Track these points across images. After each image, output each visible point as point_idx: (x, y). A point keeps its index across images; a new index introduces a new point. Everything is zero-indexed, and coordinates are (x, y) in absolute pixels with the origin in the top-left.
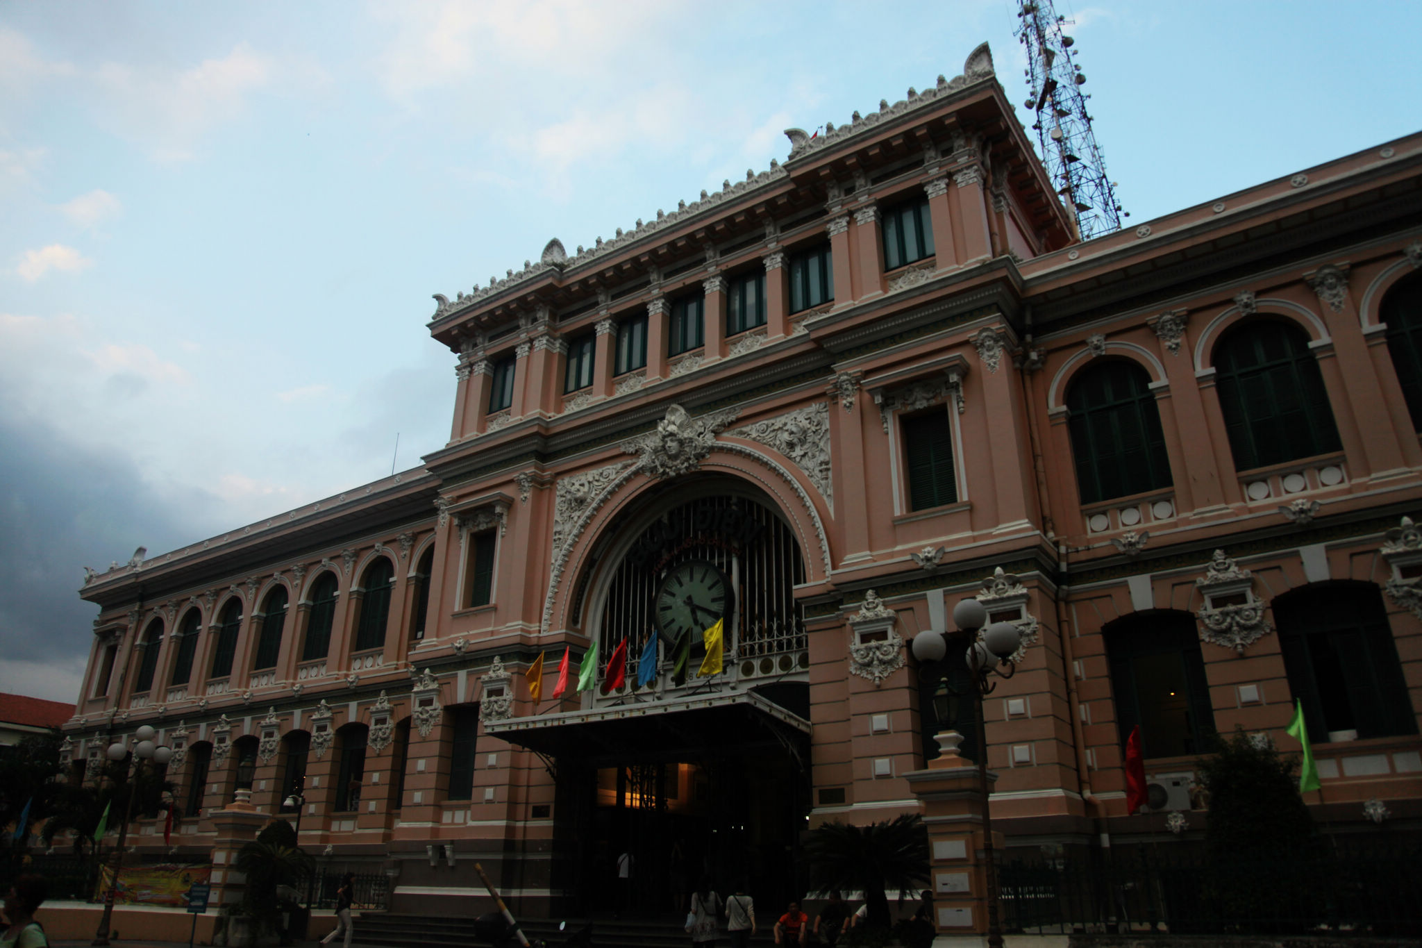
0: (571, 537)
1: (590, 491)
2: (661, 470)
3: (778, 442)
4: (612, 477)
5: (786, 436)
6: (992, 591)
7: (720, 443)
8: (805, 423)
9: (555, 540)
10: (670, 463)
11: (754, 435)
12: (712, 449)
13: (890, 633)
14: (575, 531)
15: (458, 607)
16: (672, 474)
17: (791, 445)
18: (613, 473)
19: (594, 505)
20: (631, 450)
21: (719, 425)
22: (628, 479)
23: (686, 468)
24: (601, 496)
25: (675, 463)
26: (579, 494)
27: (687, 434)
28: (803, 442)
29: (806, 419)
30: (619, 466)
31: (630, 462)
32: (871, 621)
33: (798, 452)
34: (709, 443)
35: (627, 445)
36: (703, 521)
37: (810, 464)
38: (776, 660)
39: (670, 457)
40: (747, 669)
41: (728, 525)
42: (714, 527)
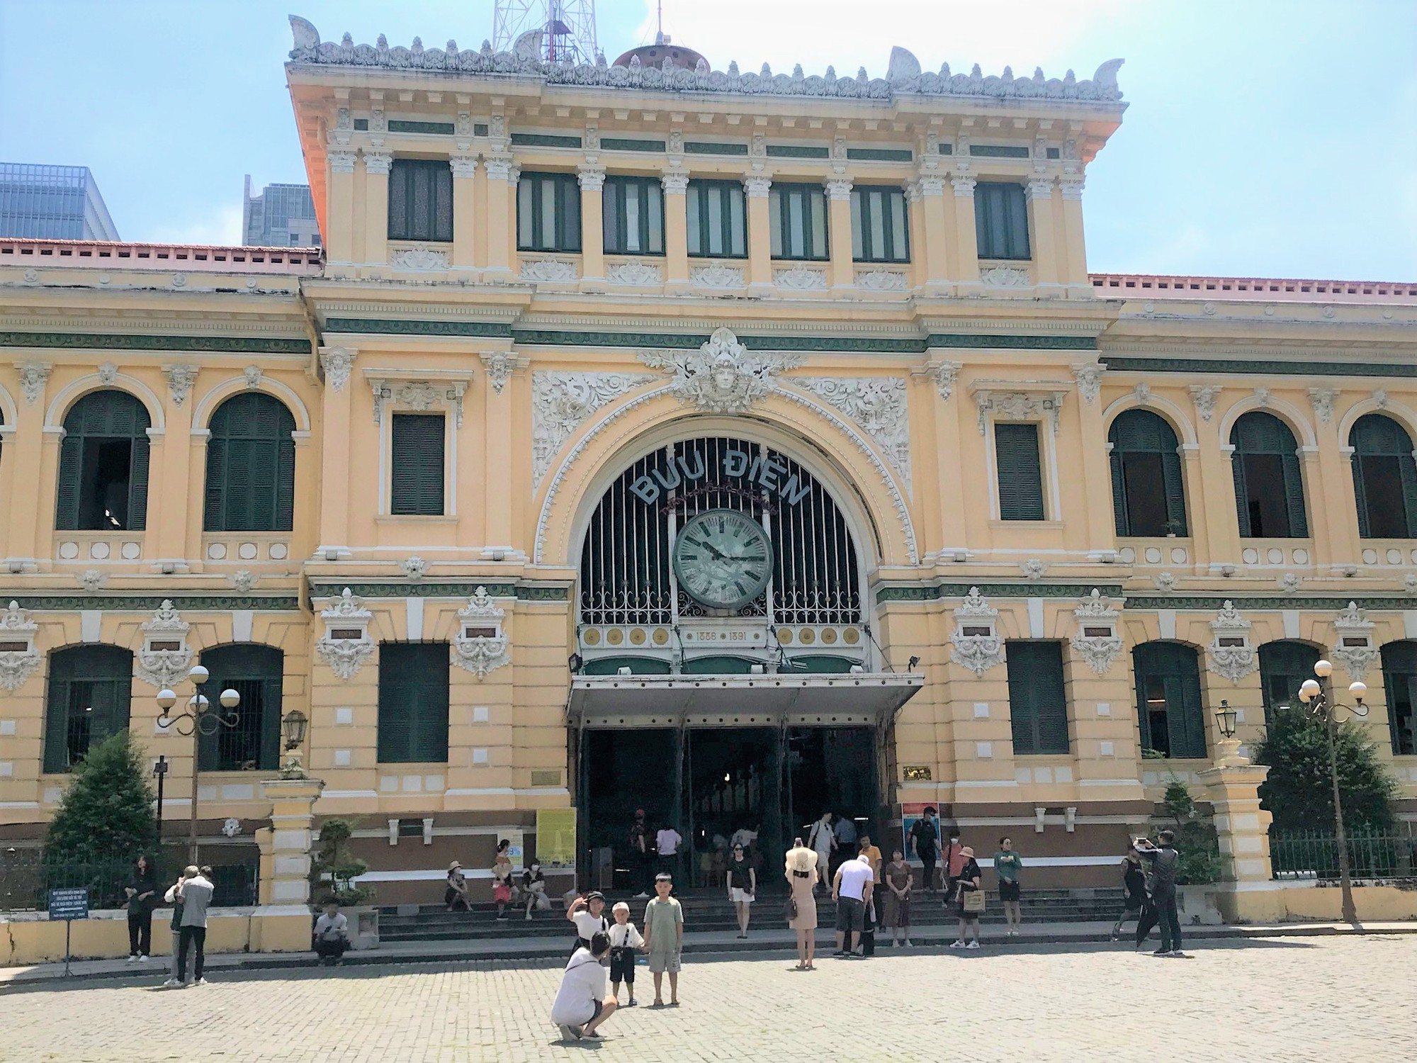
0: (572, 452)
1: (591, 399)
2: (704, 402)
3: (849, 409)
4: (625, 389)
5: (860, 403)
6: (1089, 607)
7: (782, 390)
9: (536, 448)
11: (819, 391)
12: (772, 393)
13: (992, 631)
14: (578, 446)
15: (383, 509)
17: (865, 416)
18: (624, 384)
19: (606, 420)
20: (656, 362)
21: (777, 369)
23: (737, 407)
25: (725, 399)
26: (580, 400)
27: (747, 370)
28: (878, 415)
29: (883, 392)
30: (635, 378)
31: (649, 377)
32: (975, 617)
33: (873, 424)
34: (771, 387)
35: (649, 356)
36: (733, 468)
37: (889, 441)
38: (818, 630)
39: (715, 387)
40: (787, 637)
41: (768, 479)
42: (751, 478)
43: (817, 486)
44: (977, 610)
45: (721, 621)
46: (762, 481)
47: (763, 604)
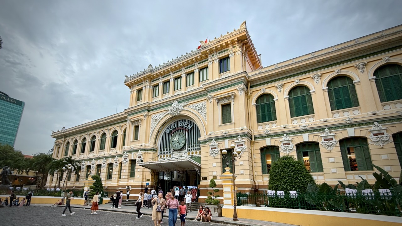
0: (154, 127)
1: (158, 118)
2: (172, 114)
5: (197, 108)
6: (238, 140)
7: (184, 109)
8: (202, 105)
9: (151, 128)
10: (174, 113)
11: (191, 107)
12: (183, 110)
13: (217, 148)
14: (155, 126)
15: (132, 140)
16: (175, 115)
17: (199, 110)
18: (163, 114)
19: (159, 121)
20: (166, 110)
21: (184, 105)
22: (166, 116)
23: (178, 114)
24: (160, 119)
26: (156, 118)
27: (178, 107)
28: (201, 109)
31: (166, 112)
32: (213, 145)
33: (200, 111)
36: (181, 125)
37: (202, 114)
38: (194, 152)
39: (174, 111)
40: (189, 154)
41: (186, 125)
42: (183, 126)
43: (195, 125)
44: (213, 144)
45: (178, 152)
46: (185, 126)
47: (185, 148)
